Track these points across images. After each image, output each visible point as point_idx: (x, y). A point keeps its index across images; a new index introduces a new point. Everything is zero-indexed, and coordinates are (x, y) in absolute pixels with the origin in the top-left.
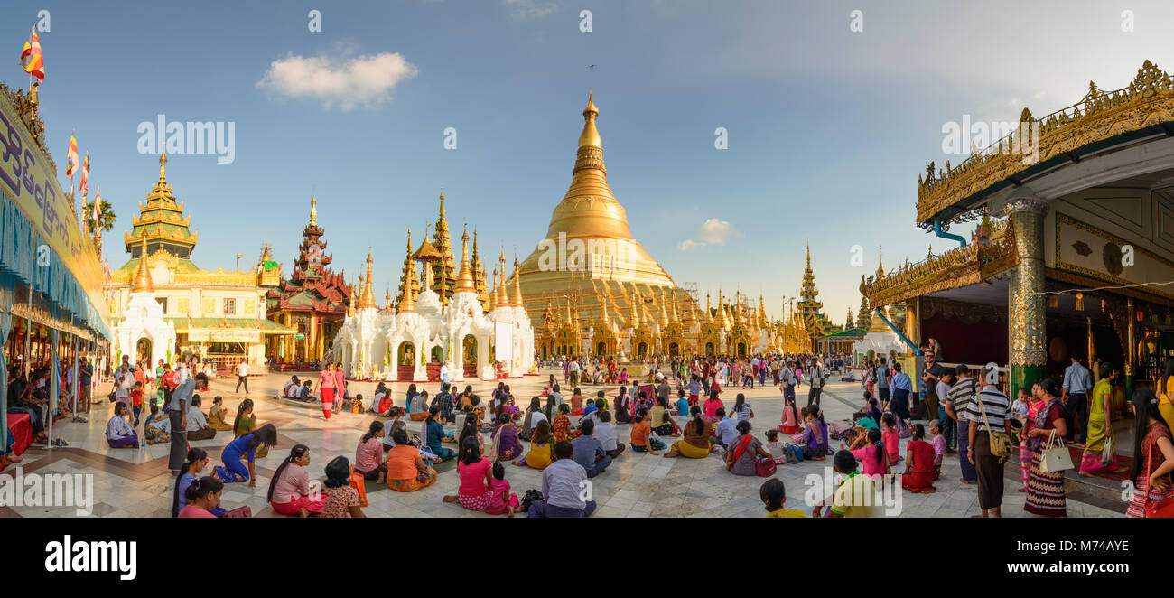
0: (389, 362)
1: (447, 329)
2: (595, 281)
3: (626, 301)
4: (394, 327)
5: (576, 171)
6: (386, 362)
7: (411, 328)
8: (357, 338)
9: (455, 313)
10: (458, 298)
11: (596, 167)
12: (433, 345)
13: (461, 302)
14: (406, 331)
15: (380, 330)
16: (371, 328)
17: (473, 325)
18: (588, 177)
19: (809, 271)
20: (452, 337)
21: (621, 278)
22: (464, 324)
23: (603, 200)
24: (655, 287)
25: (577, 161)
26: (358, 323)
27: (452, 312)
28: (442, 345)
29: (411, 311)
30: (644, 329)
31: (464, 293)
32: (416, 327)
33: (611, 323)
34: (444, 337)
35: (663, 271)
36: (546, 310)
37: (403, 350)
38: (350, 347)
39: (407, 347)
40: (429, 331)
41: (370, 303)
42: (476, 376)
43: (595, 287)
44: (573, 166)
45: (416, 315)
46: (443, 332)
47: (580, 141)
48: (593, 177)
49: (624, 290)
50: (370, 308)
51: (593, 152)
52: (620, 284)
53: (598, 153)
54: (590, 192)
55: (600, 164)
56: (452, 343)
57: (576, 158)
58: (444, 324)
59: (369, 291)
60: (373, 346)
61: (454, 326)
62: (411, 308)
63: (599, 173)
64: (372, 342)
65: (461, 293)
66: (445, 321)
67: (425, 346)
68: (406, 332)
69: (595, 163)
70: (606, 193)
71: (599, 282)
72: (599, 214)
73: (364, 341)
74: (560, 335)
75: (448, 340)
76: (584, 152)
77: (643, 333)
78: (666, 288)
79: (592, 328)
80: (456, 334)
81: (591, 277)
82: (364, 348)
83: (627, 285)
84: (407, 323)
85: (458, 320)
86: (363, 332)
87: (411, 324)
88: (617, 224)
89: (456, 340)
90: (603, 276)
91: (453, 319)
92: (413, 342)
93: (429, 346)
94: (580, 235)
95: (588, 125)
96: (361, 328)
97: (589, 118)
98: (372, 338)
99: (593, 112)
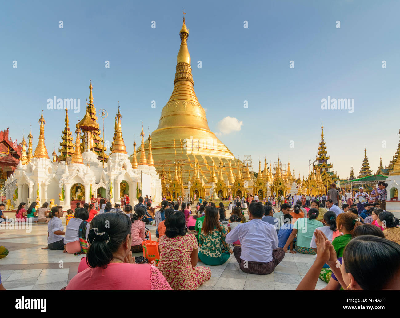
0: (64, 197)
1: (109, 177)
2: (189, 155)
3: (207, 167)
4: (67, 173)
5: (176, 81)
6: (61, 198)
7: (81, 174)
8: (32, 180)
9: (114, 166)
10: (116, 157)
11: (188, 79)
12: (99, 186)
13: (117, 159)
14: (77, 175)
15: (54, 175)
16: (46, 173)
17: (127, 175)
18: (183, 86)
19: (322, 144)
20: (112, 181)
21: (203, 154)
22: (120, 173)
23: (192, 103)
24: (224, 160)
25: (177, 74)
26: (34, 168)
27: (111, 165)
28: (105, 187)
29: (81, 163)
30: (222, 183)
31: (120, 154)
32: (85, 174)
33: (201, 178)
34: (107, 182)
35: (228, 149)
36: (163, 171)
37: (74, 190)
38: (27, 188)
39: (78, 188)
40: (95, 177)
41: (44, 154)
43: (189, 159)
44: (174, 78)
45: (84, 166)
46: (105, 178)
47: (177, 59)
48: (187, 87)
49: (206, 161)
50: (44, 158)
51: (186, 68)
52: (203, 157)
53: (189, 69)
54: (185, 98)
55: (190, 77)
56: (112, 186)
57: (175, 72)
58: (106, 173)
59: (43, 145)
60: (48, 186)
61: (114, 174)
62: (80, 161)
63: (189, 84)
64: (47, 183)
65: (117, 154)
66: (106, 171)
67: (93, 187)
68: (77, 177)
69: (187, 76)
70: (194, 99)
71: (191, 156)
72: (190, 113)
73: (40, 183)
74: (171, 186)
75: (110, 184)
76: (181, 66)
77: (221, 185)
78: (230, 160)
79: (190, 183)
80: (115, 180)
81: (186, 153)
82: (40, 188)
83: (208, 158)
84: (78, 170)
85: (116, 170)
86: (39, 176)
87: (81, 171)
88: (200, 120)
89: (115, 183)
90: (193, 152)
91: (113, 170)
92: (84, 184)
93: (95, 188)
94: (179, 127)
95: (182, 44)
96: (37, 172)
97: (183, 38)
98: (48, 181)
99: (186, 33)
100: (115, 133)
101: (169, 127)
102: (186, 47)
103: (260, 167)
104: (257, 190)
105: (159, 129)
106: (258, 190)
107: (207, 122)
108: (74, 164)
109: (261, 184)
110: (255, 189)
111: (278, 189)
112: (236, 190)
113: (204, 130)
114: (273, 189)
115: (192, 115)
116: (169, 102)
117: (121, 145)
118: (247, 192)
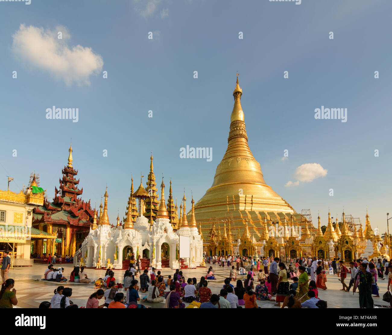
0: (117, 257)
1: (152, 239)
2: (242, 211)
3: (261, 224)
4: (120, 237)
5: (230, 140)
6: (115, 258)
7: (131, 238)
8: (97, 243)
9: (157, 230)
10: (159, 221)
11: (242, 136)
12: (144, 248)
13: (160, 224)
14: (127, 239)
15: (112, 238)
16: (106, 237)
17: (167, 237)
18: (237, 143)
20: (155, 244)
21: (257, 209)
22: (162, 236)
23: (246, 159)
24: (280, 214)
25: (230, 133)
26: (98, 233)
27: (155, 229)
28: (149, 248)
29: (131, 228)
30: (273, 241)
31: (162, 219)
32: (134, 238)
33: (251, 237)
34: (150, 244)
35: (286, 203)
36: (212, 229)
37: (126, 251)
38: (92, 248)
39: (128, 249)
40: (142, 240)
41: (106, 222)
42: (169, 267)
43: (241, 216)
45: (133, 231)
46: (150, 241)
47: (231, 118)
48: (241, 143)
49: (260, 217)
50: (106, 225)
51: (240, 125)
52: (257, 213)
53: (243, 125)
54: (238, 154)
55: (244, 133)
56: (155, 248)
57: (229, 130)
58: (150, 236)
59: (106, 214)
60: (107, 247)
61: (156, 237)
62: (131, 226)
63: (243, 140)
64: (106, 246)
65: (160, 219)
66: (151, 235)
67: (139, 249)
68: (128, 240)
69: (241, 132)
70: (248, 154)
71: (244, 212)
72: (243, 168)
73: (101, 245)
74: (220, 244)
75: (153, 246)
76: (235, 124)
77: (271, 243)
78: (288, 214)
79: (239, 240)
80: (157, 242)
81: (239, 209)
82: (101, 249)
83: (262, 213)
84: (129, 235)
85: (158, 234)
86: (101, 239)
87: (131, 236)
88: (255, 174)
89: (157, 246)
90: (246, 208)
91: (156, 234)
92: (132, 246)
93: (142, 249)
94: (233, 183)
95: (236, 103)
96: (100, 236)
97: (237, 97)
98: (107, 243)
99: (239, 92)
100: (170, 195)
101: (223, 184)
102: (239, 105)
103: (319, 223)
104: (315, 249)
105: (213, 187)
106: (318, 249)
107: (263, 176)
108: (126, 229)
109: (321, 242)
110: (314, 248)
111: (344, 249)
112: (290, 249)
113: (260, 185)
114: (337, 248)
115: (246, 170)
116: (223, 160)
117: (163, 211)
118: (303, 252)
